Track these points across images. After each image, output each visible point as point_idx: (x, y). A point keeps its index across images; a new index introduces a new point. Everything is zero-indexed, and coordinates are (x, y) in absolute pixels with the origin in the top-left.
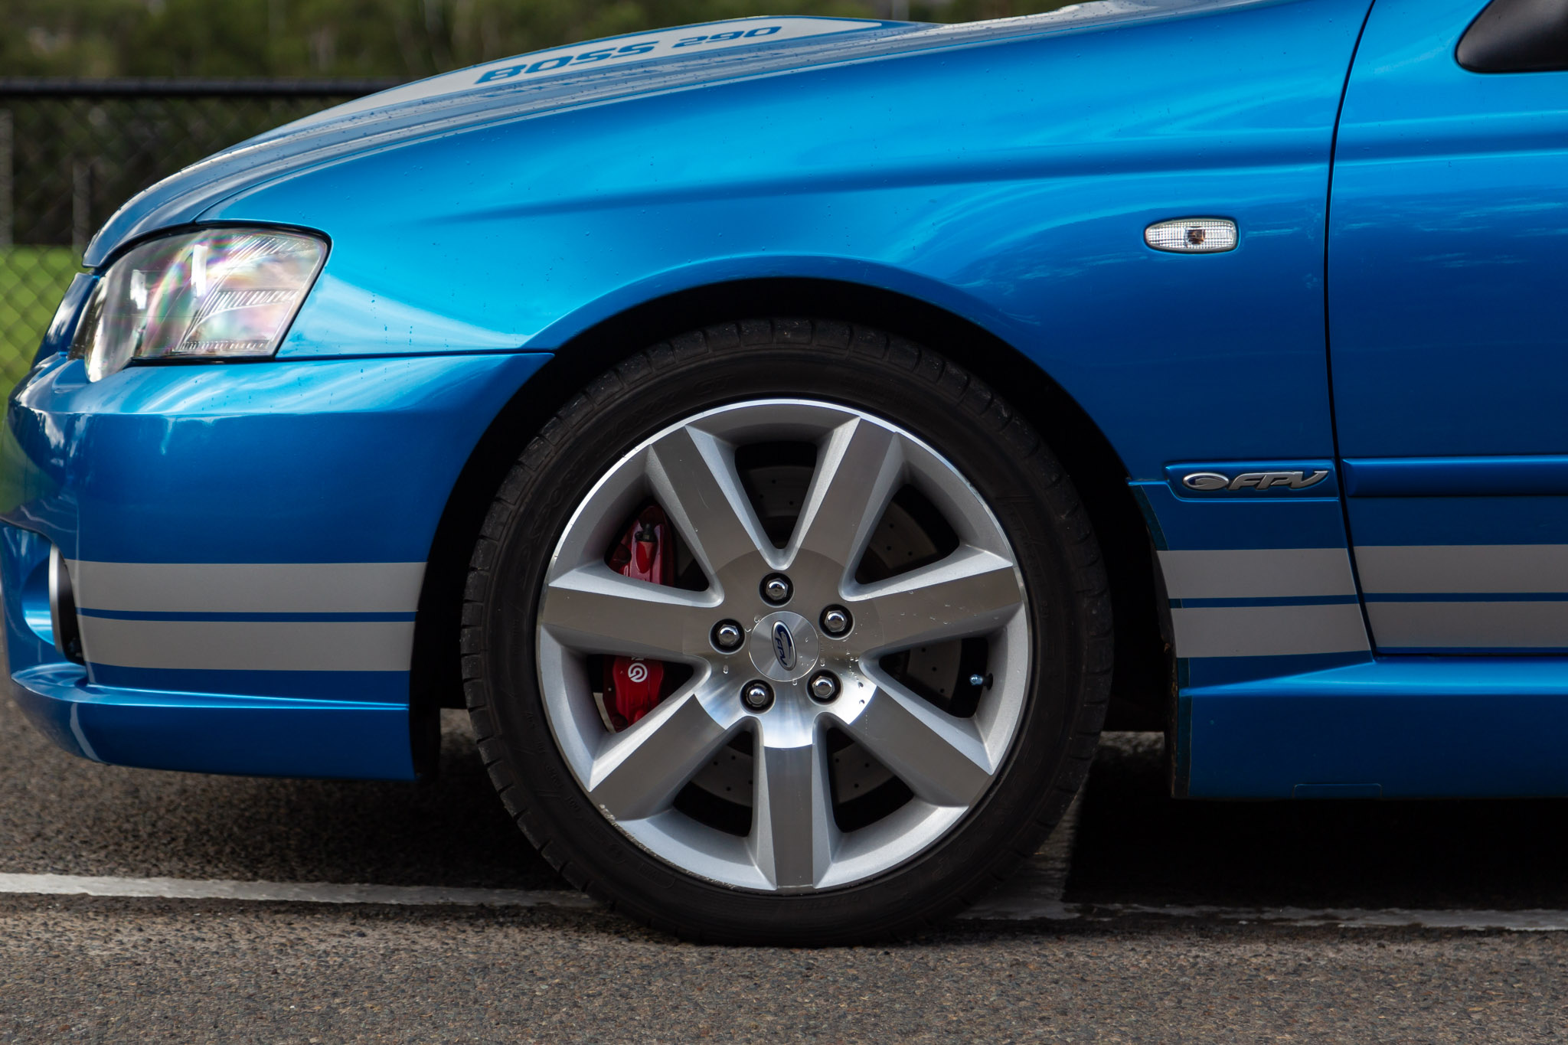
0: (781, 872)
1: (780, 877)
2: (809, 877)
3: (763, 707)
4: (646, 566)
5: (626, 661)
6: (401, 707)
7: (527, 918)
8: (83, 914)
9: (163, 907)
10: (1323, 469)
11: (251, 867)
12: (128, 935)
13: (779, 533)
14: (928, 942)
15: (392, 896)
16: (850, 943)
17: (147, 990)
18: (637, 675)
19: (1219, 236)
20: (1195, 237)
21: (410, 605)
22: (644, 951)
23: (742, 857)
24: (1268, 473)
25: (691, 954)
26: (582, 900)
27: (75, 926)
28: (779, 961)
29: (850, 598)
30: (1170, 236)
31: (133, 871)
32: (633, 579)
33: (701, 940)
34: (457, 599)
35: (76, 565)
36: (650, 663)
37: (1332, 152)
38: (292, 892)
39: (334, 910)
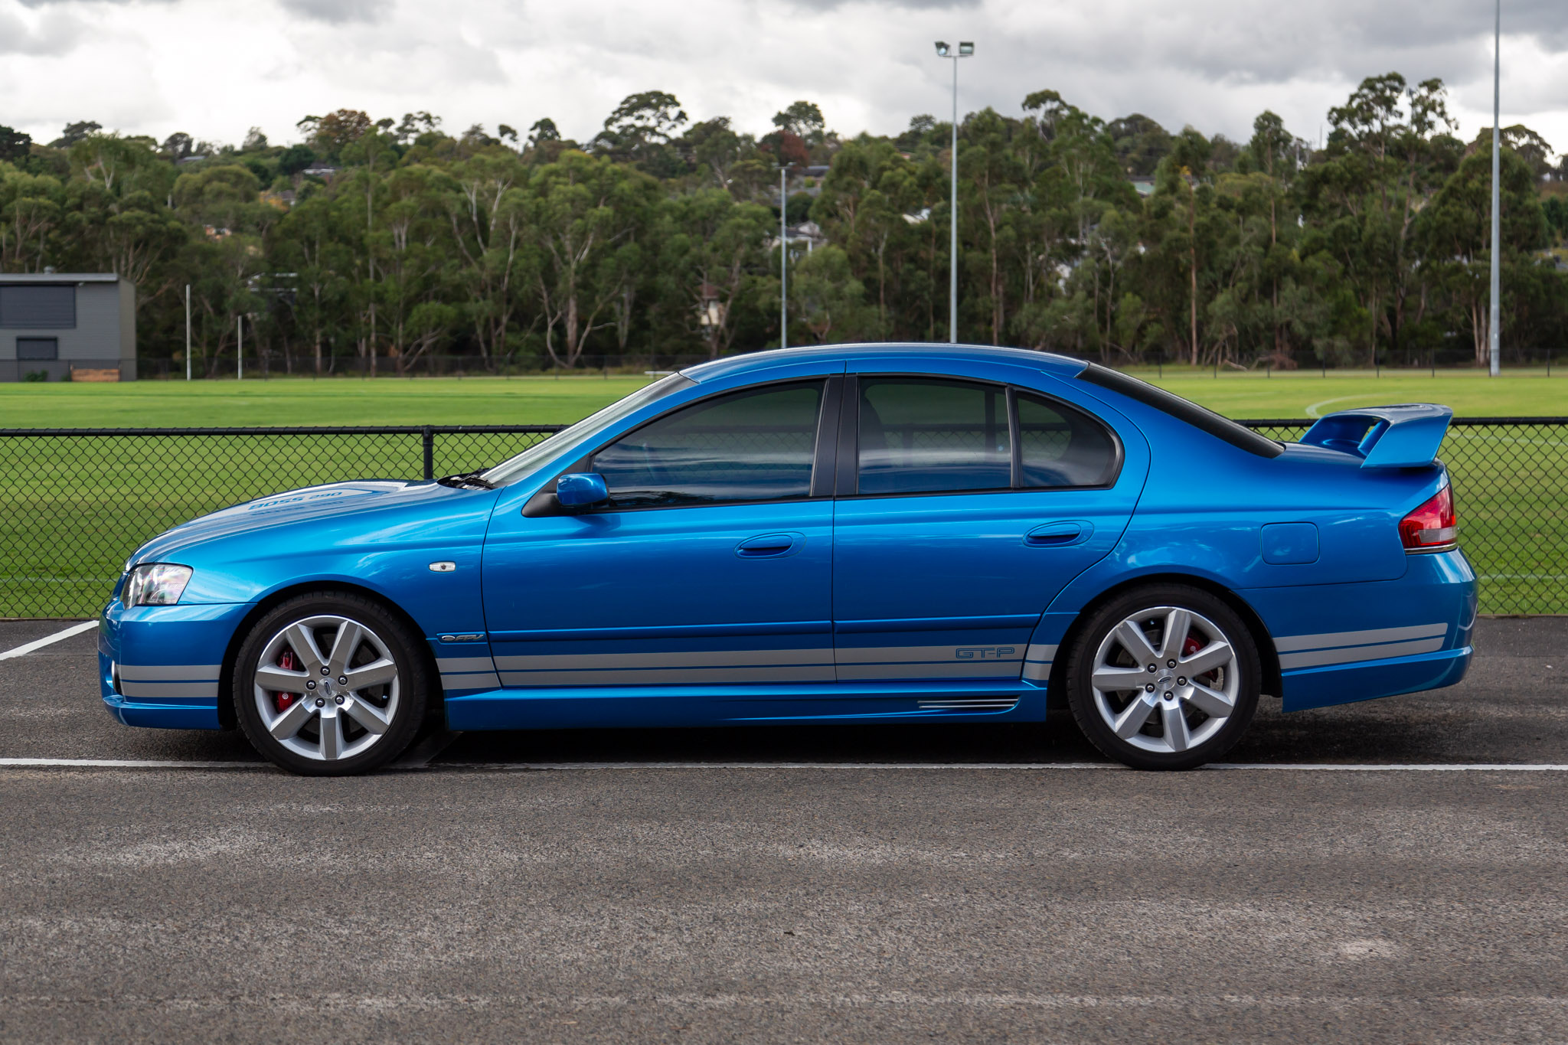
0: (327, 755)
1: (327, 756)
2: (335, 756)
3: (322, 706)
4: (287, 664)
5: (282, 693)
6: (215, 708)
7: (255, 770)
8: (123, 772)
9: (148, 769)
10: (482, 634)
11: (180, 756)
12: (135, 777)
13: (326, 654)
14: (370, 774)
15: (220, 765)
16: (348, 775)
17: (135, 790)
18: (285, 697)
19: (451, 567)
20: (444, 567)
21: (217, 678)
22: (287, 778)
23: (317, 751)
24: (466, 635)
25: (299, 779)
26: (270, 765)
27: (119, 775)
28: (325, 780)
29: (347, 673)
30: (436, 567)
31: (141, 759)
32: (284, 669)
33: (304, 775)
34: (231, 676)
35: (120, 667)
36: (289, 693)
37: (484, 542)
38: (189, 764)
39: (200, 769)
